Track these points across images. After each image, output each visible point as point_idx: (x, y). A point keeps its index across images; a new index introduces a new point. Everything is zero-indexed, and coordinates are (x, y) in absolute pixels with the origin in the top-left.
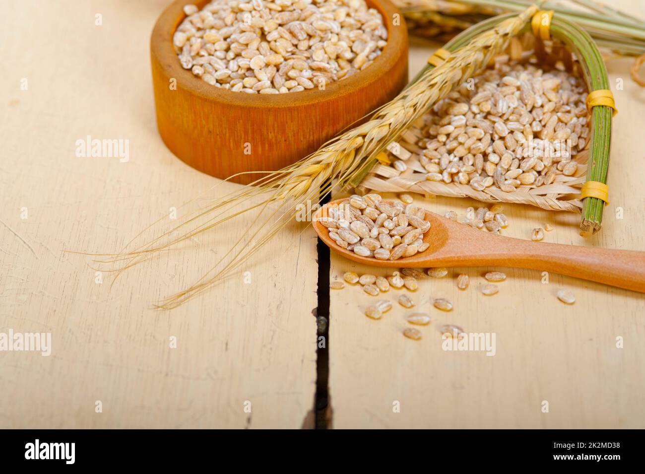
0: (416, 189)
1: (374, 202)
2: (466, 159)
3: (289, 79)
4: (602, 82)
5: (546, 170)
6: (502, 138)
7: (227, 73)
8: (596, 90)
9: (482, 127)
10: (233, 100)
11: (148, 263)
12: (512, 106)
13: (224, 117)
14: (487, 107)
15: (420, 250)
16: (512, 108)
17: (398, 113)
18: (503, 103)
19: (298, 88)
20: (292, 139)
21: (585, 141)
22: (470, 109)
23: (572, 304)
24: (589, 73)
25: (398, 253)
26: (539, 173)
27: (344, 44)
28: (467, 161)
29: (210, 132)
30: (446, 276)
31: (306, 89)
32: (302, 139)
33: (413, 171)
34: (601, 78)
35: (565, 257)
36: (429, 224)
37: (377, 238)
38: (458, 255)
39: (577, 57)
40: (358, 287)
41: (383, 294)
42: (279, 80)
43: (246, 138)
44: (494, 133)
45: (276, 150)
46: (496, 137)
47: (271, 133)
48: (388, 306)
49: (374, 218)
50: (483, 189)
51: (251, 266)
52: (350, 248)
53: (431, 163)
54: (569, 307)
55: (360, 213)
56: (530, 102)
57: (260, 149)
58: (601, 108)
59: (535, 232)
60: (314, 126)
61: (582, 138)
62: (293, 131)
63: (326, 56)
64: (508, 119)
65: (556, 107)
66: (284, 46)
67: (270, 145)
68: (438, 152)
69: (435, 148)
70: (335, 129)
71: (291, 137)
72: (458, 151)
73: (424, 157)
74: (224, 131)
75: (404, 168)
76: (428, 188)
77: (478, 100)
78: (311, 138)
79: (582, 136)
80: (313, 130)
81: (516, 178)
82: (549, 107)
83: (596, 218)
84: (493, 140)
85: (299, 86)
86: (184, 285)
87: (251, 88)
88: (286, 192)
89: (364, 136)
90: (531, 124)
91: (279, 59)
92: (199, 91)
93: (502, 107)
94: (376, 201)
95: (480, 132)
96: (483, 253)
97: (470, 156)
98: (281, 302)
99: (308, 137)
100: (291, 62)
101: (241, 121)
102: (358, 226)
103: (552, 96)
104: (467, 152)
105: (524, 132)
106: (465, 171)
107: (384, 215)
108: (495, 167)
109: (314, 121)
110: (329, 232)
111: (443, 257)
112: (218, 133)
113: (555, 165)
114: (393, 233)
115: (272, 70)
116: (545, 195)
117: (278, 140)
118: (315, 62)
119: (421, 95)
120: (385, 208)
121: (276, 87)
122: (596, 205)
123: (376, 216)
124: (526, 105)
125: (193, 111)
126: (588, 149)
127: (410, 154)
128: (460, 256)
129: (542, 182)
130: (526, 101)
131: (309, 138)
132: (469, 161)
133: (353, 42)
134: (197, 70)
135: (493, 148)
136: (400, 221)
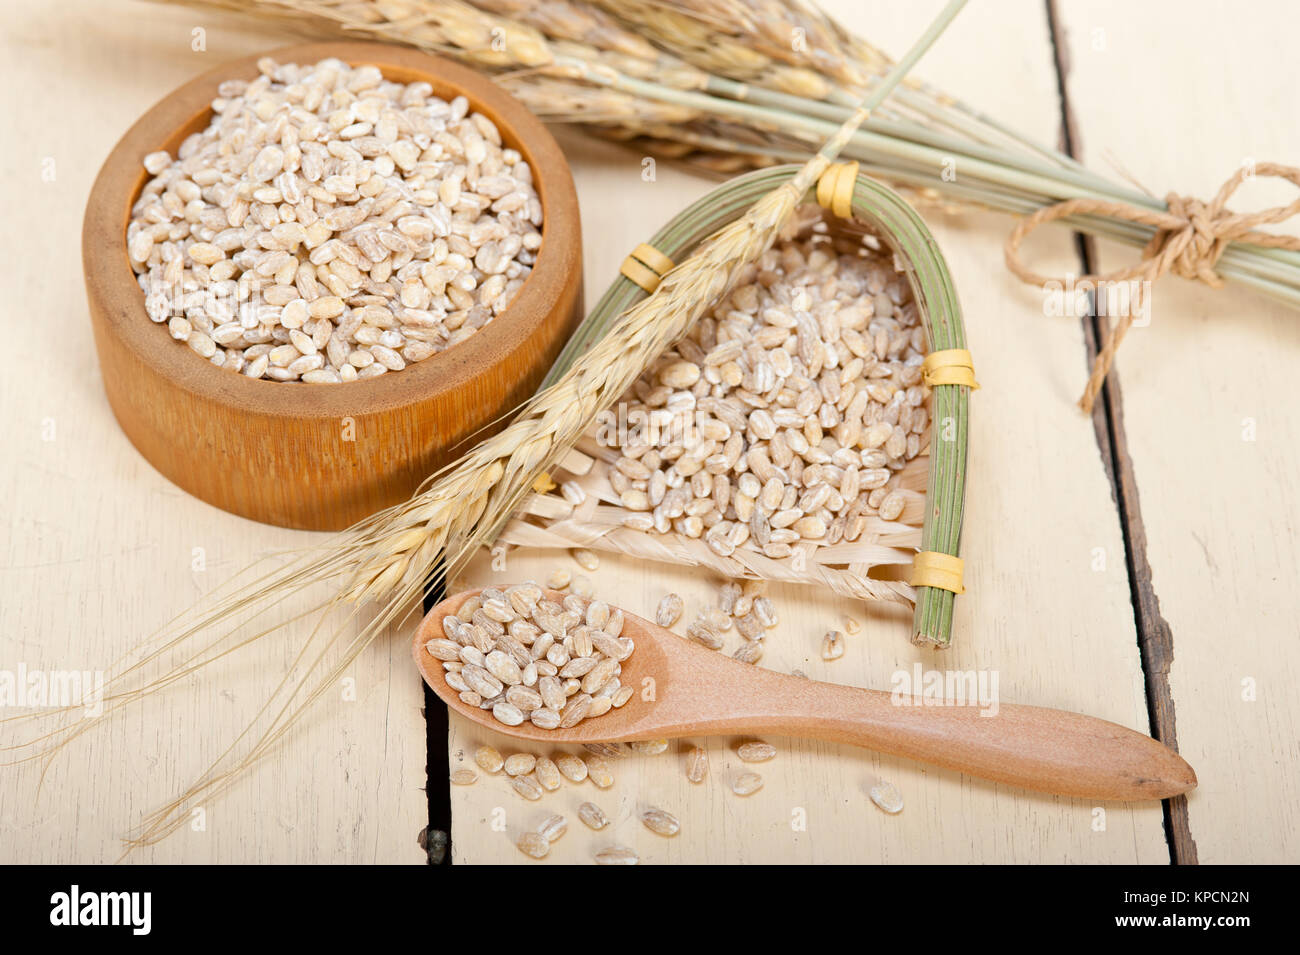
0: (605, 544)
1: (527, 606)
2: (698, 484)
3: (355, 345)
4: (950, 331)
5: (847, 507)
6: (767, 442)
7: (237, 333)
8: (939, 350)
9: (725, 418)
10: (251, 401)
11: (106, 731)
12: (783, 375)
13: (234, 428)
14: (735, 377)
15: (616, 705)
16: (781, 379)
17: (568, 408)
18: (764, 371)
19: (376, 369)
20: (368, 464)
21: (920, 441)
22: (703, 376)
23: (898, 813)
24: (924, 302)
25: (575, 716)
26: (835, 514)
27: (460, 261)
28: (699, 488)
29: (210, 446)
30: (665, 752)
31: (389, 371)
32: (386, 460)
33: (597, 502)
34: (949, 324)
35: (886, 725)
36: (631, 645)
37: (536, 688)
38: (687, 722)
39: (904, 267)
40: (502, 780)
41: (549, 795)
42: (338, 350)
43: (280, 462)
44: (749, 430)
45: (338, 479)
46: (753, 439)
47: (326, 455)
48: (561, 829)
49: (529, 642)
50: (729, 553)
51: (301, 730)
52: (485, 706)
53: (633, 489)
54: (892, 818)
55: (502, 630)
56: (815, 363)
57: (306, 478)
58: (949, 388)
59: (828, 644)
60: (409, 439)
61: (914, 433)
62: (369, 449)
63: (426, 290)
64: (774, 401)
65: (864, 368)
66: (346, 279)
67: (326, 472)
68: (644, 464)
69: (638, 455)
70: (448, 436)
71: (366, 460)
72: (681, 467)
73: (619, 475)
74: (236, 449)
75: (580, 499)
76: (627, 544)
77: (718, 358)
78: (404, 457)
79: (915, 430)
80: (406, 444)
81: (789, 527)
82: (853, 369)
83: (941, 631)
84: (747, 446)
85: (377, 365)
86: (177, 781)
87: (285, 367)
88: (362, 587)
89: (505, 459)
90: (817, 413)
91: (336, 307)
92: (185, 379)
93: (764, 380)
94: (531, 605)
95: (722, 429)
96: (734, 715)
97: (705, 476)
98: (361, 819)
99: (397, 457)
100: (359, 313)
101: (269, 438)
102: (499, 664)
103: (859, 346)
104: (700, 467)
105: (806, 430)
106: (696, 515)
107: (547, 638)
108: (752, 504)
109: (409, 432)
110: (446, 671)
111: (658, 726)
112: (224, 448)
113: (864, 495)
114: (565, 673)
115: (323, 331)
116: (845, 567)
117: (341, 465)
118: (406, 310)
119: (611, 367)
120: (549, 623)
121: (334, 363)
122: (942, 603)
123: (533, 638)
124: (808, 367)
125: (174, 409)
126: (927, 456)
127: (592, 461)
128: (690, 724)
129: (840, 535)
130: (809, 361)
131: (400, 456)
132: (703, 489)
133: (478, 249)
134: (180, 330)
135: (747, 460)
136: (577, 647)
